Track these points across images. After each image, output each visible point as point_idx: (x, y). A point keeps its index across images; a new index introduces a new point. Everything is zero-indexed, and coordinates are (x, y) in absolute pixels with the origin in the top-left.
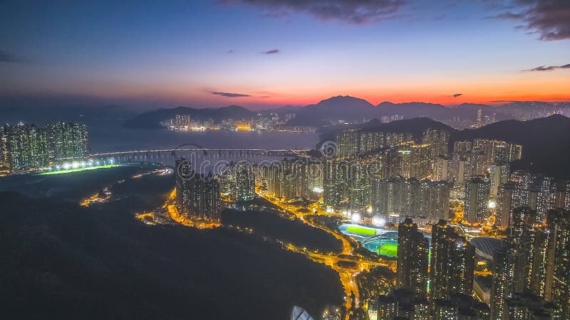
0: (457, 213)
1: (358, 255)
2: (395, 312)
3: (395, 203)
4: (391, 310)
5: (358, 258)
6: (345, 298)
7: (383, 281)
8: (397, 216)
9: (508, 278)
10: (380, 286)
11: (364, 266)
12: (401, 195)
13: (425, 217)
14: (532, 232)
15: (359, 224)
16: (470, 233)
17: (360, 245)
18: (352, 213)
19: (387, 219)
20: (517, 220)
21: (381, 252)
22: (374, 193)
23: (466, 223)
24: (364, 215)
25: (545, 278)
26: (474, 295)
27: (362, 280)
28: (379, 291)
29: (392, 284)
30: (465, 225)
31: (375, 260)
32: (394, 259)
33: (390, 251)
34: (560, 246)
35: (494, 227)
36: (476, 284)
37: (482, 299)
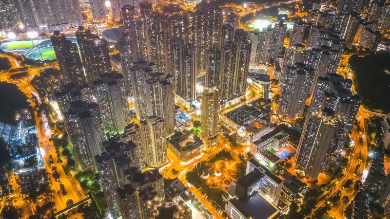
0: (87, 15)
1: (26, 66)
2: (70, 99)
3: (40, 16)
4: (66, 99)
5: (27, 68)
6: (28, 100)
7: (53, 78)
8: (46, 26)
9: (128, 54)
10: (52, 82)
11: (34, 72)
12: (42, 9)
13: (66, 23)
14: (134, 22)
15: (16, 41)
16: (100, 28)
17: (24, 57)
18: (7, 32)
19: (39, 30)
20: (125, 15)
21: (44, 58)
22: (19, 11)
23: (96, 21)
24: (18, 31)
25: (146, 47)
26: (112, 68)
27: (37, 84)
28: (52, 87)
29: (60, 78)
30: (96, 23)
31: (41, 65)
32: (55, 60)
33: (50, 55)
34: (150, 28)
35: (113, 20)
36: (112, 61)
37: (117, 69)
